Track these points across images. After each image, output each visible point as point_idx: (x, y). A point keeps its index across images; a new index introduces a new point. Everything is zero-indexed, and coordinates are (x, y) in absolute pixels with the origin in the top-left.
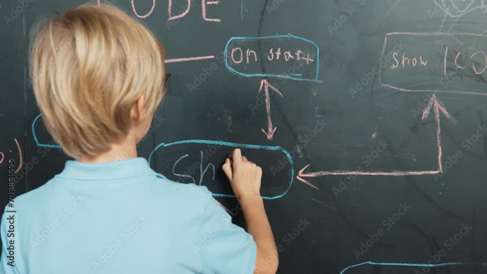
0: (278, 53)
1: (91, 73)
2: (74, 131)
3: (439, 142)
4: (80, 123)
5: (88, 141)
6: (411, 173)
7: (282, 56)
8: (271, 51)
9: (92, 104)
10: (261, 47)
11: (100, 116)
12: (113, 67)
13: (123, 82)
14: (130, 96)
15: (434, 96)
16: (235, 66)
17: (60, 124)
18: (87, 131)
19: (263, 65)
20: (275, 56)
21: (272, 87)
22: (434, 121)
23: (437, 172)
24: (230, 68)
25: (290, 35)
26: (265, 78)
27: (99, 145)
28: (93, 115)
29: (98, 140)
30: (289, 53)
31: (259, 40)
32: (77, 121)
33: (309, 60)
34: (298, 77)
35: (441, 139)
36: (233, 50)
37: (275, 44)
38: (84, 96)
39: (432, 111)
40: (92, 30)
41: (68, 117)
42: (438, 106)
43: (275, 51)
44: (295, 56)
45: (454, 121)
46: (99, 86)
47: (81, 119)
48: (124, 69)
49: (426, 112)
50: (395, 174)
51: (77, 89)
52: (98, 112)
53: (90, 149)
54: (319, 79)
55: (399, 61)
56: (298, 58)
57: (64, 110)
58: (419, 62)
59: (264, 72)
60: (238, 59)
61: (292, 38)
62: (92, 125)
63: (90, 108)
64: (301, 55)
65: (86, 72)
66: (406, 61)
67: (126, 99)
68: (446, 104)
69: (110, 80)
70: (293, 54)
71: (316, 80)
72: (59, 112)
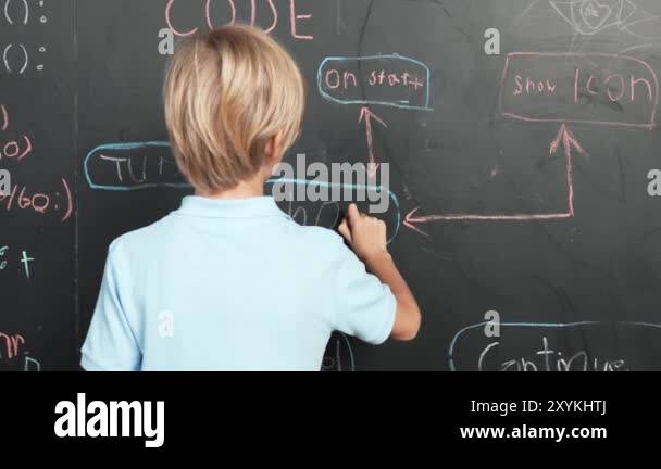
0: (382, 77)
1: (233, 101)
2: (205, 160)
3: (569, 180)
4: (214, 152)
5: (217, 172)
6: (538, 216)
7: (386, 80)
8: (373, 74)
9: (230, 133)
10: (361, 69)
11: (236, 148)
12: (256, 96)
13: (264, 114)
14: (268, 130)
15: (563, 126)
16: (329, 92)
17: (191, 150)
18: (218, 162)
19: (363, 91)
20: (378, 79)
21: (374, 116)
22: (564, 155)
23: (568, 215)
24: (324, 94)
25: (396, 55)
26: (366, 105)
27: (227, 179)
28: (229, 144)
29: (229, 173)
30: (394, 76)
31: (359, 61)
32: (211, 149)
33: (417, 84)
34: (404, 104)
35: (572, 177)
36: (329, 73)
37: (378, 66)
38: (222, 123)
39: (561, 144)
40: (240, 55)
41: (202, 143)
42: (567, 138)
43: (377, 74)
44: (402, 80)
45: (587, 156)
46: (239, 116)
47: (215, 147)
48: (267, 99)
49: (554, 145)
50: (518, 217)
51: (216, 117)
52: (234, 142)
53: (217, 181)
54: (430, 106)
55: (522, 87)
56: (405, 82)
57: (197, 135)
58: (545, 86)
59: (364, 99)
60: (333, 83)
61: (397, 59)
62: (226, 156)
63: (226, 137)
64: (408, 79)
65: (228, 99)
66: (531, 86)
67: (264, 132)
68: (577, 136)
69: (251, 109)
70: (398, 77)
71: (426, 108)
72: (192, 137)
